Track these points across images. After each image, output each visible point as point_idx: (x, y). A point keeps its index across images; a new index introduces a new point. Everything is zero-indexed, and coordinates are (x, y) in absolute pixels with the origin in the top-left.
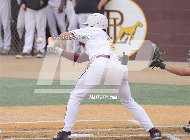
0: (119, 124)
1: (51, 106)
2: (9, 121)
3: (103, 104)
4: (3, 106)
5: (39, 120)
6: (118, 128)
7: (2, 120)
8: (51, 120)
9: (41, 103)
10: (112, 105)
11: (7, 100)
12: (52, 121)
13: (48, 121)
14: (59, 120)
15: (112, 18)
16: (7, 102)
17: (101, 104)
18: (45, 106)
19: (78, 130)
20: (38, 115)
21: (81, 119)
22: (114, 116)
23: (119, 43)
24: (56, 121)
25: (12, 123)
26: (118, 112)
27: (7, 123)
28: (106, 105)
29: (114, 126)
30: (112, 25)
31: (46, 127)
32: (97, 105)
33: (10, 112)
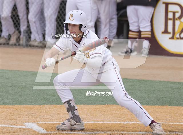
0: (175, 128)
1: (101, 105)
2: (56, 120)
3: (157, 105)
4: (49, 104)
5: (87, 120)
6: (173, 131)
7: (47, 119)
8: (100, 121)
9: (91, 102)
10: (168, 107)
11: (54, 97)
12: (102, 122)
13: (97, 121)
14: (109, 121)
15: (170, 12)
16: (53, 100)
17: (156, 105)
18: (95, 105)
19: (130, 133)
20: (87, 115)
21: (134, 121)
22: (169, 119)
23: (178, 38)
24: (106, 122)
25: (58, 123)
26: (174, 114)
27: (53, 123)
28: (161, 107)
29: (170, 129)
30: (170, 19)
31: (95, 128)
32: (151, 107)
33: (56, 110)
